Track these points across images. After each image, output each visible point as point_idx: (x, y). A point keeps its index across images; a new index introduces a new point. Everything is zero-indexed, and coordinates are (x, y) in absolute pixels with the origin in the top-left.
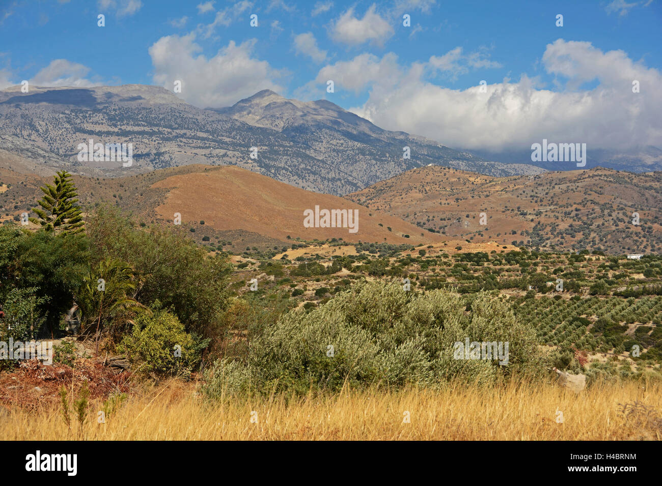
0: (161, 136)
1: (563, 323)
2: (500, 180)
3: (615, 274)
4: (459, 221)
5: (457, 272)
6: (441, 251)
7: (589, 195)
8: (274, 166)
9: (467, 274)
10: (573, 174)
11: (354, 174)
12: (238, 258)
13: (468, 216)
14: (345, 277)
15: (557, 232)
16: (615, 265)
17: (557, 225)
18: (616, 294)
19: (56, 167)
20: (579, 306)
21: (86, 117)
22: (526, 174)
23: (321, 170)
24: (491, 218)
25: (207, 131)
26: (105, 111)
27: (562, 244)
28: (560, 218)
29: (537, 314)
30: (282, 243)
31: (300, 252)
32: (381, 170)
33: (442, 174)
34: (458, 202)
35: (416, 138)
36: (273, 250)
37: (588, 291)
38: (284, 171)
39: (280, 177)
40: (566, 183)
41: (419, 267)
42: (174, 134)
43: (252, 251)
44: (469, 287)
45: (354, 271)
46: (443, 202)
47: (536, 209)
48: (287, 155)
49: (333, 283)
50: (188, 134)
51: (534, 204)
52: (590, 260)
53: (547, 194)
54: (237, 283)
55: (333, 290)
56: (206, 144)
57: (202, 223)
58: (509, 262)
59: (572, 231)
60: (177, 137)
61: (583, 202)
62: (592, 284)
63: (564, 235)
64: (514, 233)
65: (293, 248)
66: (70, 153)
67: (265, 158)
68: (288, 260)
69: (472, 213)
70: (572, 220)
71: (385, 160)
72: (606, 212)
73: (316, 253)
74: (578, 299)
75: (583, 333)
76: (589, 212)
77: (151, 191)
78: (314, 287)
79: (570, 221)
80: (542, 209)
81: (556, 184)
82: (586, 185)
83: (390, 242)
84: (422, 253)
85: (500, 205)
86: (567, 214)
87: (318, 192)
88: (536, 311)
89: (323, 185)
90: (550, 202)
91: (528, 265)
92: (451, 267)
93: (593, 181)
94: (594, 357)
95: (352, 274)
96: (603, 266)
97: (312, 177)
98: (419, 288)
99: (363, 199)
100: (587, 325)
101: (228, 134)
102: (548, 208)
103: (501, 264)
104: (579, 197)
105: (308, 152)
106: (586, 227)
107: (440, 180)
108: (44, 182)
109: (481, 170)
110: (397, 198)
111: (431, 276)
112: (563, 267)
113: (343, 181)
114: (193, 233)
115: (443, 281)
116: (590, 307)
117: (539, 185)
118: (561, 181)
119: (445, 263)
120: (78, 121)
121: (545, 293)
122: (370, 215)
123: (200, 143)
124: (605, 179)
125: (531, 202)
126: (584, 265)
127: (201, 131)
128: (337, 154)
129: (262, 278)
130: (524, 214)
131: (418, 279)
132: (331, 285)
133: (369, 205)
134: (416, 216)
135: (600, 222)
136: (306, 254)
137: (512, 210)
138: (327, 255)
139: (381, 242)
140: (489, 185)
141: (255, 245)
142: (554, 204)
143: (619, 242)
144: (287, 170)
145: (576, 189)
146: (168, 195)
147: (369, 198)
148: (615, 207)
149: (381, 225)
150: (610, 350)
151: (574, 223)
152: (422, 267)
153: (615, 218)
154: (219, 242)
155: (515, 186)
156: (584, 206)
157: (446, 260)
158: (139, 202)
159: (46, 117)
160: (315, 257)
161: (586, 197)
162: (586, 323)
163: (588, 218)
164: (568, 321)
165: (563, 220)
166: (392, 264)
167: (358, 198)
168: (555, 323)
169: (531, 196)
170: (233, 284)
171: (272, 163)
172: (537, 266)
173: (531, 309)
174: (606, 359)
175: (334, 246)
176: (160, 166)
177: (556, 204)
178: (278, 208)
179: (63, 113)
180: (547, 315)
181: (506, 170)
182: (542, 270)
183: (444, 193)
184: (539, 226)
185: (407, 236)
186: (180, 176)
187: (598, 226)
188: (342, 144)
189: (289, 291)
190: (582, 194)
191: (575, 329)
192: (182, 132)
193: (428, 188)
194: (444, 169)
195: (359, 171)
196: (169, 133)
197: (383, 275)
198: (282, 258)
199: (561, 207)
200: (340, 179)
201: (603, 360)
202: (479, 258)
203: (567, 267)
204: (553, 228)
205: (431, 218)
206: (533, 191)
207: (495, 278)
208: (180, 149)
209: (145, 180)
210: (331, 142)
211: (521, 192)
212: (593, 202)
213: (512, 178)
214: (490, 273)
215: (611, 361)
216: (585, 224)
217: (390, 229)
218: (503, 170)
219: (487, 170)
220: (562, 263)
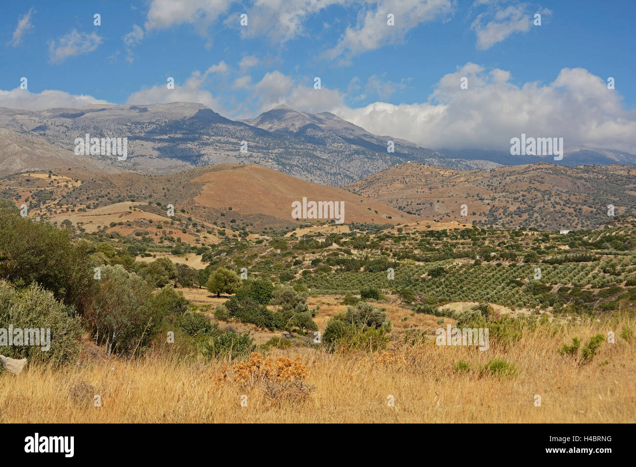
0: (201, 142)
1: (502, 284)
2: (464, 173)
3: (546, 246)
4: (431, 206)
5: (422, 246)
6: (415, 229)
7: (533, 184)
8: (289, 164)
9: (430, 247)
10: (521, 167)
11: (351, 170)
12: (257, 236)
13: (438, 202)
14: (335, 250)
15: (508, 213)
16: (546, 238)
17: (508, 208)
18: (544, 262)
19: (120, 167)
20: (515, 271)
21: (143, 128)
22: (485, 168)
23: (325, 167)
24: (456, 202)
25: (237, 138)
26: (158, 123)
27: (511, 222)
28: (510, 202)
29: (483, 278)
30: (292, 224)
31: (306, 231)
32: (372, 166)
33: (419, 169)
34: (430, 190)
35: (399, 141)
36: (285, 230)
37: (522, 259)
38: (296, 168)
39: (293, 172)
40: (515, 175)
41: (393, 241)
42: (211, 140)
43: (268, 230)
44: (430, 257)
45: (342, 245)
46: (420, 190)
47: (492, 195)
48: (299, 155)
49: (326, 255)
50: (222, 140)
51: (490, 191)
52: (527, 235)
53: (500, 183)
54: (251, 256)
55: (325, 260)
56: (236, 147)
57: (230, 209)
58: (463, 237)
59: (519, 213)
60: (213, 142)
61: (528, 189)
62: (526, 254)
63: (513, 215)
64: (474, 214)
65: (301, 228)
66: (131, 156)
67: (282, 157)
68: (295, 237)
69: (441, 199)
70: (519, 203)
71: (375, 159)
72: (546, 197)
73: (318, 231)
74: (514, 265)
75: (517, 292)
76: (533, 197)
77: (191, 184)
78: (311, 258)
79: (518, 204)
80: (496, 195)
81: (507, 176)
82: (530, 176)
83: (377, 222)
84: (400, 230)
85: (464, 192)
86: (516, 199)
87: (323, 184)
88: (481, 275)
89: (327, 178)
90: (502, 190)
91: (478, 239)
92: (418, 242)
93: (536, 173)
94: (521, 311)
95: (340, 247)
96: (537, 240)
97: (318, 173)
98: (392, 258)
99: (357, 189)
100: (521, 286)
101: (253, 139)
102: (501, 194)
103: (457, 239)
104: (525, 185)
105: (315, 153)
106: (531, 208)
107: (417, 174)
108: (109, 178)
109: (450, 165)
110: (383, 188)
111: (402, 249)
112: (506, 241)
113: (342, 175)
114: (223, 217)
115: (410, 253)
116: (523, 272)
117: (494, 176)
118: (511, 173)
119: (413, 239)
120: (137, 131)
121: (489, 261)
122: (362, 201)
123: (231, 147)
124: (546, 171)
125: (488, 190)
126: (522, 239)
127: (232, 138)
128: (338, 154)
129: (271, 251)
130: (482, 199)
131: (391, 251)
132: (324, 257)
133: (362, 194)
134: (398, 202)
135: (541, 205)
136: (310, 232)
137: (473, 196)
138: (327, 233)
139: (369, 222)
140: (455, 177)
141: (271, 226)
142: (505, 191)
143: (556, 220)
144: (299, 167)
145: (523, 179)
146: (204, 187)
147: (361, 188)
148: (553, 193)
149: (370, 209)
150: (538, 305)
151: (521, 206)
152: (395, 242)
153: (553, 202)
154: (243, 224)
155: (475, 177)
156: (529, 193)
157: (414, 236)
158: (182, 193)
159: (112, 128)
160: (317, 234)
161: (530, 185)
162: (520, 284)
163: (532, 202)
164: (506, 283)
165: (512, 204)
166: (372, 239)
167: (353, 188)
168: (496, 284)
169: (488, 185)
170: (248, 257)
171: (287, 162)
172: (485, 240)
173: (478, 274)
174: (530, 313)
175: (333, 226)
176: (200, 165)
177: (507, 192)
178: (289, 197)
179: (126, 125)
180: (490, 279)
181: (470, 165)
182: (489, 243)
183: (420, 183)
184: (494, 209)
185: (390, 218)
186: (213, 173)
187: (540, 208)
188: (341, 146)
189: (291, 261)
190: (527, 183)
191: (511, 290)
192: (218, 138)
193: (407, 180)
194: (420, 165)
195: (355, 166)
196: (207, 139)
197: (364, 248)
198: (292, 236)
199: (511, 193)
200: (340, 174)
201: (528, 313)
202: (440, 235)
203: (509, 241)
204: (504, 210)
205: (409, 203)
206: (489, 181)
207: (452, 250)
208: (216, 152)
209: (187, 176)
210: (333, 145)
211: (480, 182)
212: (536, 189)
213: (473, 171)
214: (448, 246)
215: (534, 314)
216: (529, 206)
217: (376, 212)
218: (467, 165)
219: (454, 166)
220: (505, 237)
